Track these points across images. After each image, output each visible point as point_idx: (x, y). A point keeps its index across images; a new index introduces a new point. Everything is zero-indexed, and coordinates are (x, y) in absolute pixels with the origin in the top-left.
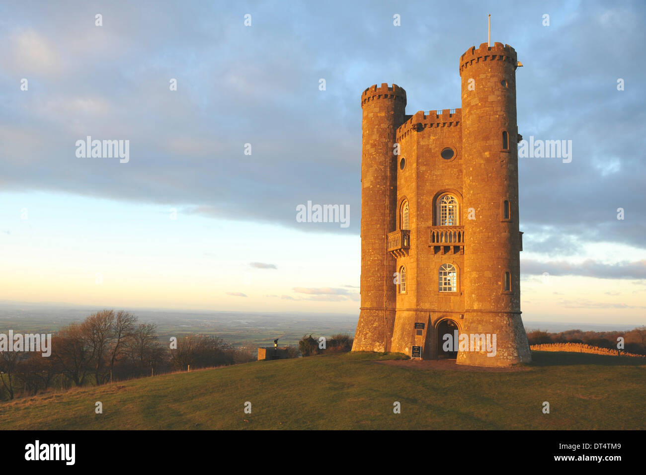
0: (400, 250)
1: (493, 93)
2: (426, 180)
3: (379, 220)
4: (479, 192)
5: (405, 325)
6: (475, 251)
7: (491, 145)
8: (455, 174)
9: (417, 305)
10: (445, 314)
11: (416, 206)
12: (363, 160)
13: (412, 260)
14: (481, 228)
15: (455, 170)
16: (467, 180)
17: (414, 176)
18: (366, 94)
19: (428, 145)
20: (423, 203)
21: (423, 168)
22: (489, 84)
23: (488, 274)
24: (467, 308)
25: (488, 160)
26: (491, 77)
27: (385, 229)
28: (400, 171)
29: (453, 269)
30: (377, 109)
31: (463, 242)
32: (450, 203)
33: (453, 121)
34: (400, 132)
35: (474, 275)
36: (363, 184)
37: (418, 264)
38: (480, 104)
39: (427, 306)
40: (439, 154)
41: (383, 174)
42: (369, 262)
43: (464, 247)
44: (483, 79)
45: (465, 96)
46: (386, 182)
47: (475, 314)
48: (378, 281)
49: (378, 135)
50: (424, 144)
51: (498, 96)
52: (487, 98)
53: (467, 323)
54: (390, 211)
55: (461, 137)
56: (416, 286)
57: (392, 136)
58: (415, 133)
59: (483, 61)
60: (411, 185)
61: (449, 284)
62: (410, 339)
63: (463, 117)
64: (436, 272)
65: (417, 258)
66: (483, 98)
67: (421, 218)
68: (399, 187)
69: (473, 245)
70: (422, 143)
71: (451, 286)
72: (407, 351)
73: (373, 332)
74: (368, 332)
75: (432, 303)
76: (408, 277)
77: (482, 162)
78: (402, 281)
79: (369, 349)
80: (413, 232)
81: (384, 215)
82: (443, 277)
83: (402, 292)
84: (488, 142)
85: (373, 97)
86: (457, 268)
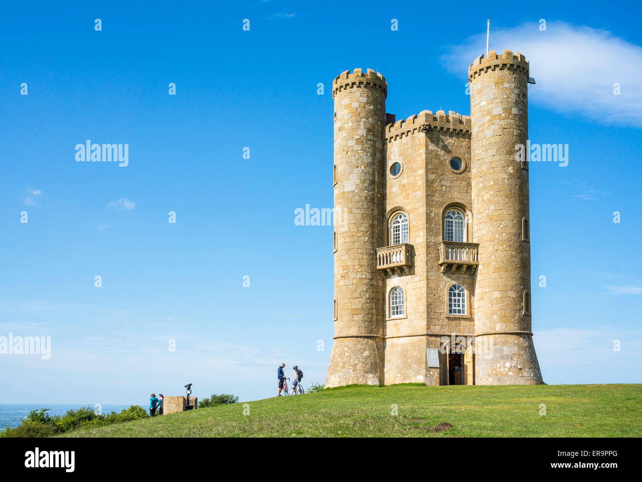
0: (401, 267)
1: (516, 105)
2: (435, 190)
3: (367, 232)
4: (502, 208)
5: (406, 352)
6: (498, 270)
7: (514, 161)
9: (427, 329)
11: (424, 218)
14: (505, 246)
15: (463, 183)
16: (486, 195)
17: (420, 183)
18: (347, 78)
19: (437, 151)
20: (432, 215)
21: (432, 177)
22: (513, 94)
23: (512, 294)
24: (485, 330)
25: (511, 174)
26: (514, 87)
27: (373, 243)
28: (390, 177)
29: (462, 290)
31: (478, 260)
32: (456, 219)
33: (462, 128)
34: (390, 132)
35: (497, 295)
37: (428, 283)
38: (503, 115)
39: (436, 330)
40: (448, 162)
41: (371, 178)
42: (354, 281)
43: (477, 266)
44: (506, 88)
46: (374, 188)
47: (498, 336)
48: (367, 303)
49: (365, 131)
50: (433, 149)
51: (520, 110)
52: (511, 110)
55: (469, 148)
56: (426, 307)
57: (379, 135)
58: (422, 135)
60: (415, 194)
61: (459, 306)
62: (424, 366)
63: (477, 126)
64: (446, 292)
65: (427, 277)
66: (506, 109)
67: (430, 231)
68: (388, 196)
69: (493, 264)
70: (430, 147)
71: (461, 308)
72: (421, 379)
73: (364, 363)
74: (356, 362)
75: (442, 326)
76: (409, 298)
77: (506, 176)
78: (393, 304)
79: (361, 381)
80: (419, 247)
81: (372, 226)
82: (453, 298)
83: (393, 317)
84: (511, 157)
85: (360, 84)
86: (466, 289)
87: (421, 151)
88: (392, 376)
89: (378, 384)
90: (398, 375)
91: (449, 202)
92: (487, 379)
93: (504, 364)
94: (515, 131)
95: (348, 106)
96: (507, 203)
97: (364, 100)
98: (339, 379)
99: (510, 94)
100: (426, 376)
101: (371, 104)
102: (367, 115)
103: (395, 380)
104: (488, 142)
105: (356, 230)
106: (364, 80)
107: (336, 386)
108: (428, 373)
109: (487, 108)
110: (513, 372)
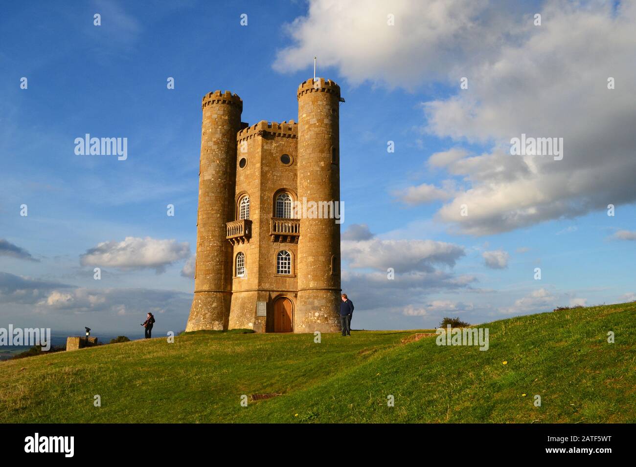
0: (242, 237)
1: (327, 117)
2: (268, 179)
3: (219, 210)
4: (315, 192)
5: (244, 304)
6: (311, 240)
7: (324, 158)
8: (291, 177)
9: (259, 286)
10: (281, 293)
13: (253, 247)
15: (291, 173)
16: (305, 183)
17: (257, 174)
18: (210, 97)
20: (266, 198)
21: (266, 169)
22: (324, 110)
23: (322, 259)
24: (300, 287)
25: (322, 168)
26: (326, 104)
27: (224, 219)
28: (239, 169)
29: (288, 255)
31: (299, 232)
32: (286, 200)
33: (291, 133)
34: (240, 135)
35: (311, 259)
37: (260, 250)
38: (317, 124)
39: (267, 286)
40: (279, 158)
41: (224, 170)
42: (208, 248)
43: (299, 236)
44: (320, 105)
45: (304, 116)
46: (226, 177)
47: (311, 291)
48: (217, 265)
49: (221, 135)
50: (267, 148)
51: (330, 120)
52: (323, 120)
53: (303, 299)
55: (296, 148)
57: (233, 138)
58: (260, 138)
60: (254, 182)
61: (285, 267)
62: (254, 315)
63: (300, 132)
64: (275, 257)
65: (260, 245)
66: (320, 120)
67: (264, 210)
68: (237, 182)
69: (309, 235)
70: (265, 147)
71: (287, 269)
72: (250, 326)
73: (212, 312)
74: (206, 312)
75: (271, 284)
76: (248, 261)
77: (318, 169)
78: (238, 266)
79: (209, 327)
80: (255, 222)
81: (223, 206)
82: (281, 261)
83: (238, 276)
84: (323, 154)
85: (218, 101)
86: (291, 254)
87: (258, 150)
88: (233, 324)
89: (222, 329)
90: (238, 322)
91: (278, 188)
92: (302, 326)
93: (314, 314)
94: (326, 135)
95: (210, 117)
96: (318, 189)
97: (221, 112)
98: (193, 326)
99: (322, 110)
100: (255, 324)
101: (226, 115)
102: (223, 123)
103: (235, 326)
104: (306, 144)
105: (211, 209)
106: (221, 98)
107: (191, 331)
108: (257, 321)
109: (306, 119)
110: (320, 320)
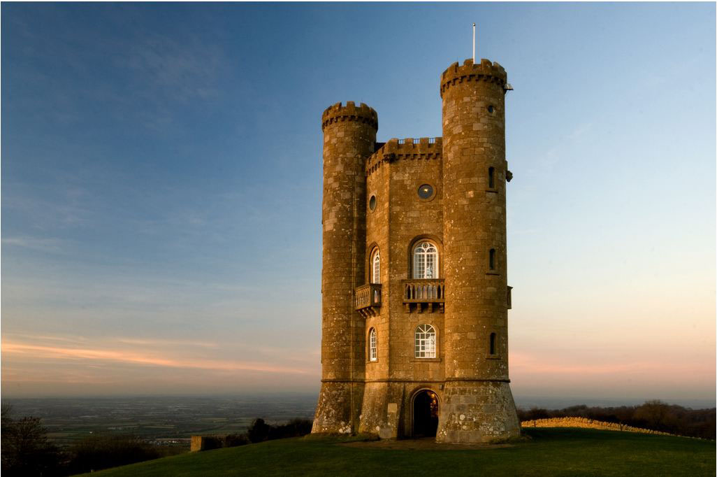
0: (369, 308)
1: (478, 120)
2: (401, 224)
3: (343, 272)
4: (461, 238)
5: (375, 399)
6: (457, 309)
7: (476, 184)
8: (435, 217)
9: (390, 375)
10: (422, 384)
11: (388, 255)
12: (324, 197)
13: (384, 320)
14: (464, 282)
15: (434, 211)
16: (448, 225)
17: (386, 217)
19: (403, 181)
20: (397, 251)
21: (397, 209)
22: (473, 109)
23: (471, 335)
24: (448, 376)
25: (471, 200)
26: (477, 100)
27: (351, 283)
28: (369, 211)
29: (432, 330)
30: (341, 134)
31: (443, 297)
32: (428, 251)
33: (432, 152)
34: (370, 163)
35: (456, 337)
36: (324, 226)
37: (390, 326)
38: (463, 133)
39: (401, 375)
40: (414, 192)
41: (349, 215)
42: (332, 324)
43: (444, 303)
44: (466, 103)
45: (447, 123)
46: (353, 225)
47: (456, 383)
48: (343, 346)
49: (343, 167)
50: (398, 179)
51: (484, 124)
52: (472, 126)
53: (448, 394)
54: (358, 260)
55: (441, 172)
56: (388, 351)
57: (360, 168)
58: (387, 165)
59: (468, 81)
60: (383, 228)
61: (427, 348)
63: (444, 148)
64: (412, 334)
65: (390, 319)
66: (466, 126)
67: (394, 269)
69: (454, 302)
70: (395, 178)
71: (430, 351)
72: (378, 430)
73: (337, 409)
74: (331, 409)
75: (407, 371)
77: (466, 202)
79: (332, 429)
80: (384, 286)
82: (421, 340)
84: (472, 179)
85: (337, 118)
86: (436, 329)
87: (386, 183)
89: (350, 432)
90: (367, 423)
91: (415, 235)
92: (443, 432)
93: (459, 417)
96: (466, 233)
100: (382, 427)
101: (349, 136)
103: (365, 429)
106: (341, 114)
110: (467, 425)
